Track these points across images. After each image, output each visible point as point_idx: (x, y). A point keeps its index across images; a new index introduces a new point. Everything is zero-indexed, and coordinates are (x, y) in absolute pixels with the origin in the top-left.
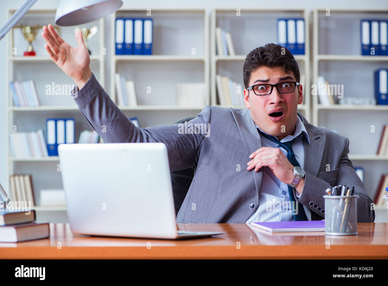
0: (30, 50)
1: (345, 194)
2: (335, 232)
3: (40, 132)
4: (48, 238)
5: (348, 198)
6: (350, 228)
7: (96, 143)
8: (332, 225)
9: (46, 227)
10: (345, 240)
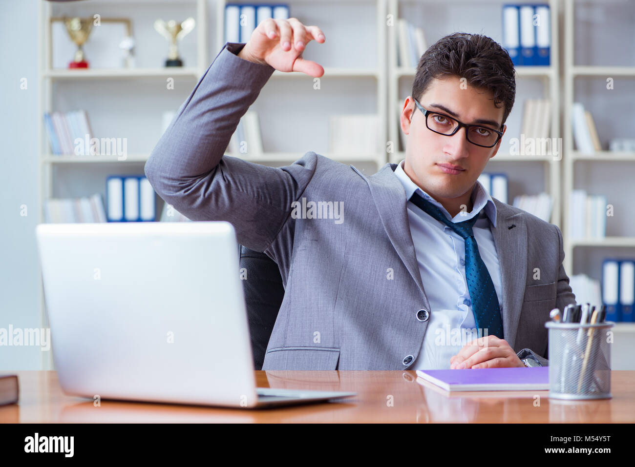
0: (79, 58)
1: (588, 320)
2: (568, 393)
3: (97, 200)
4: (15, 404)
5: (594, 327)
6: (597, 384)
8: (563, 380)
9: (11, 383)
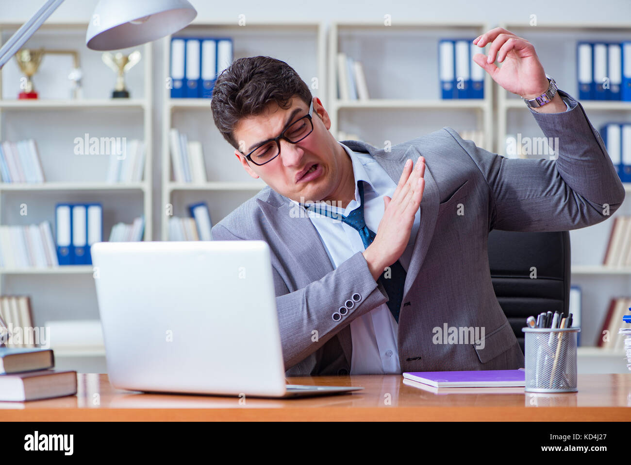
0: (28, 89)
1: (558, 326)
2: (541, 387)
3: (45, 226)
4: (73, 395)
5: (563, 332)
6: (566, 381)
7: (138, 241)
8: (537, 375)
9: (71, 377)
10: (557, 400)
